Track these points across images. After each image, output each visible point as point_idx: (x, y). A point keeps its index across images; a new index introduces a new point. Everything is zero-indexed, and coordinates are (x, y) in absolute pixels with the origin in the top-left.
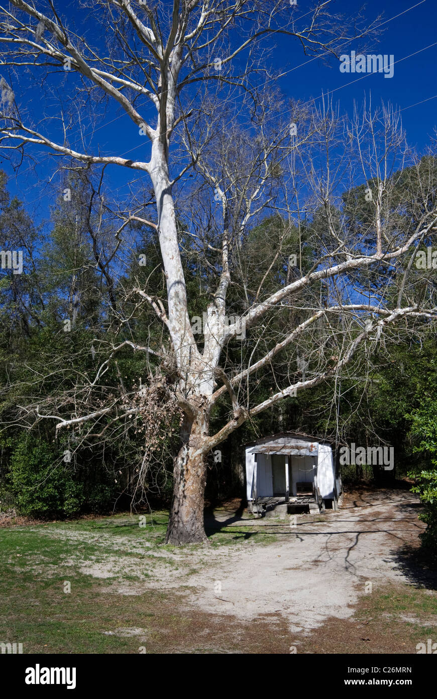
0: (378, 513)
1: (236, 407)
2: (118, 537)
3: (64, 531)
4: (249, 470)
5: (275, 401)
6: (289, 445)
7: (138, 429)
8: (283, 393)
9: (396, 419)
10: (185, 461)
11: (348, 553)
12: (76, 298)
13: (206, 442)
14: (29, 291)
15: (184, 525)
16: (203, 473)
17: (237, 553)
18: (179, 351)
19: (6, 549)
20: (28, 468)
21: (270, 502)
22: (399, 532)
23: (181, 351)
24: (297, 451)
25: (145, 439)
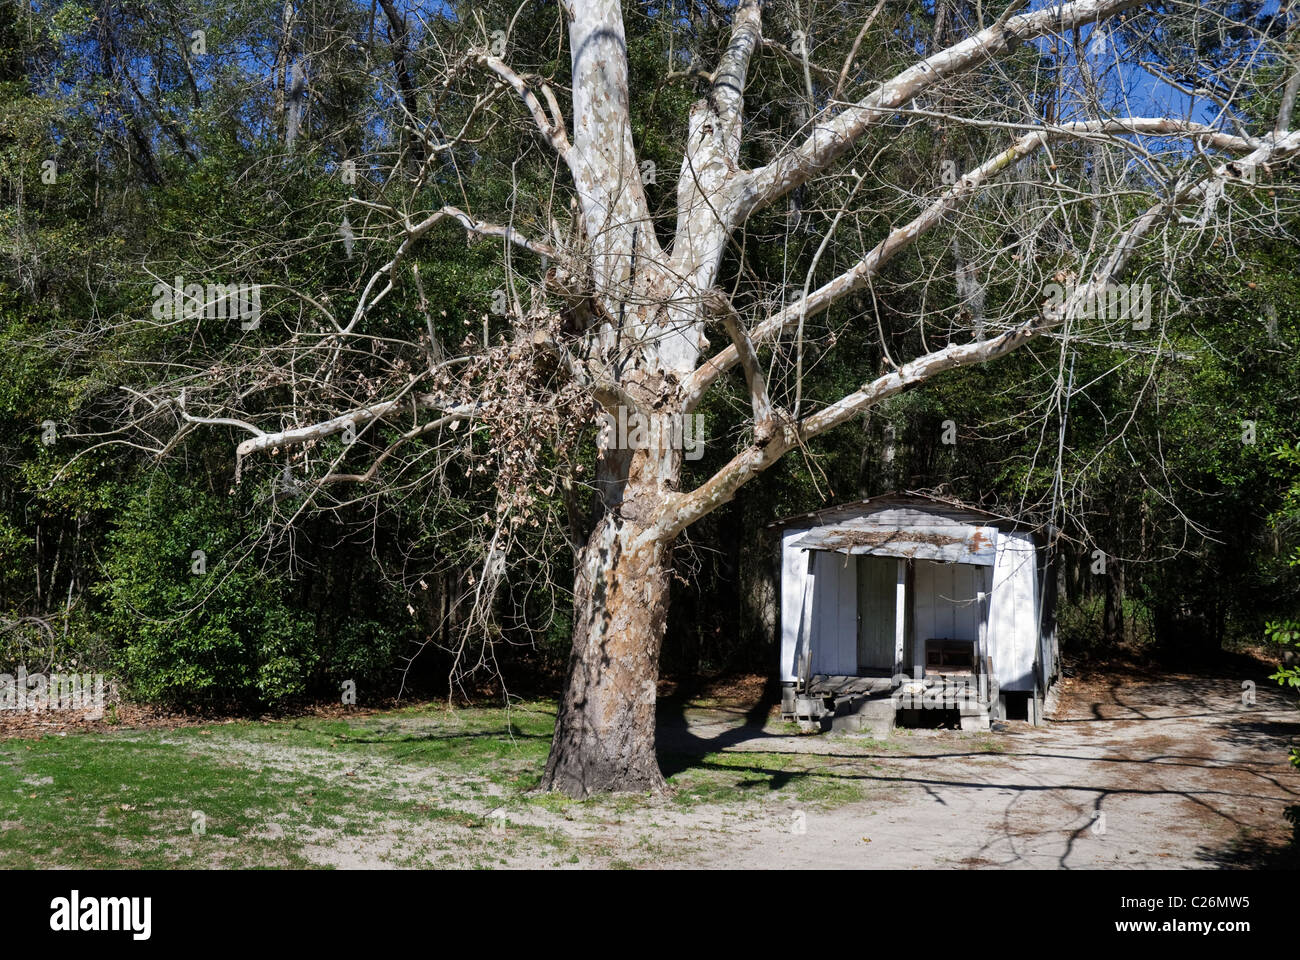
0: (1166, 742)
1: (763, 408)
2: (411, 767)
3: (256, 747)
4: (792, 597)
5: (877, 397)
6: (910, 530)
7: (476, 465)
8: (901, 376)
9: (1236, 472)
10: (609, 558)
11: (1070, 845)
12: (296, 73)
13: (669, 508)
14: (151, 46)
15: (599, 740)
16: (658, 596)
17: (748, 826)
18: (601, 239)
19: (91, 789)
20: (154, 567)
21: (847, 689)
22: (1223, 799)
23: (608, 239)
24: (935, 548)
25: (495, 490)
